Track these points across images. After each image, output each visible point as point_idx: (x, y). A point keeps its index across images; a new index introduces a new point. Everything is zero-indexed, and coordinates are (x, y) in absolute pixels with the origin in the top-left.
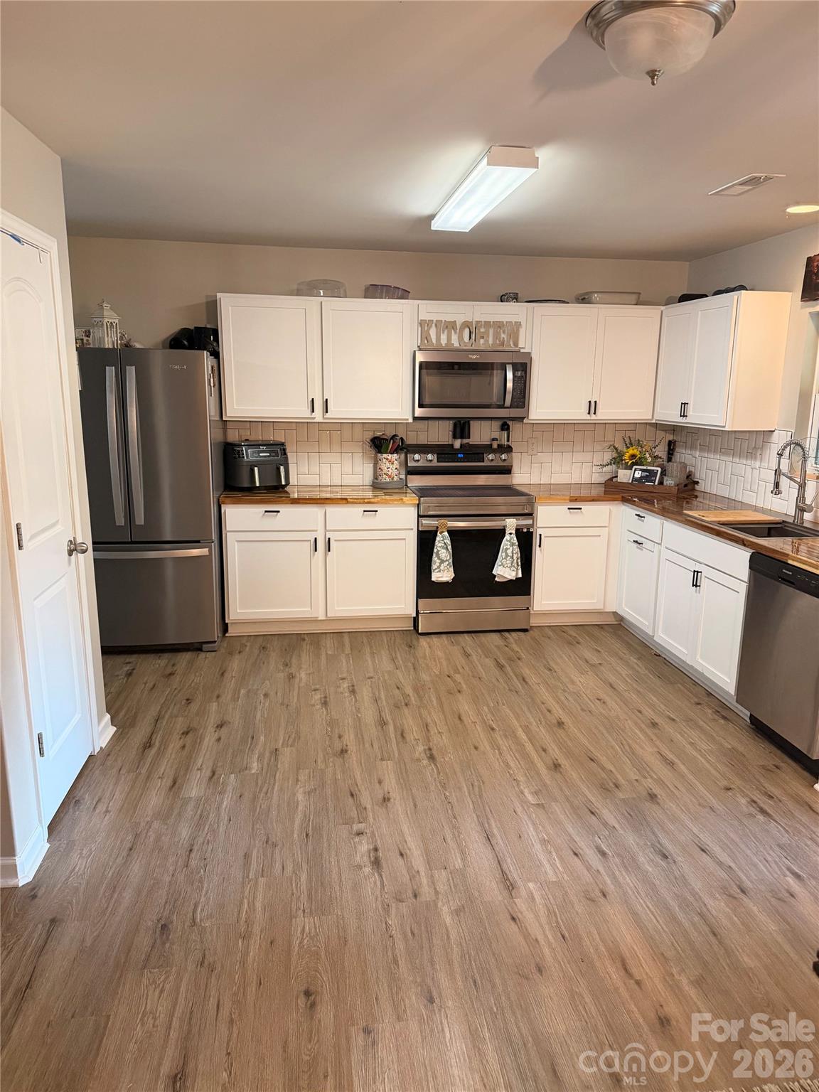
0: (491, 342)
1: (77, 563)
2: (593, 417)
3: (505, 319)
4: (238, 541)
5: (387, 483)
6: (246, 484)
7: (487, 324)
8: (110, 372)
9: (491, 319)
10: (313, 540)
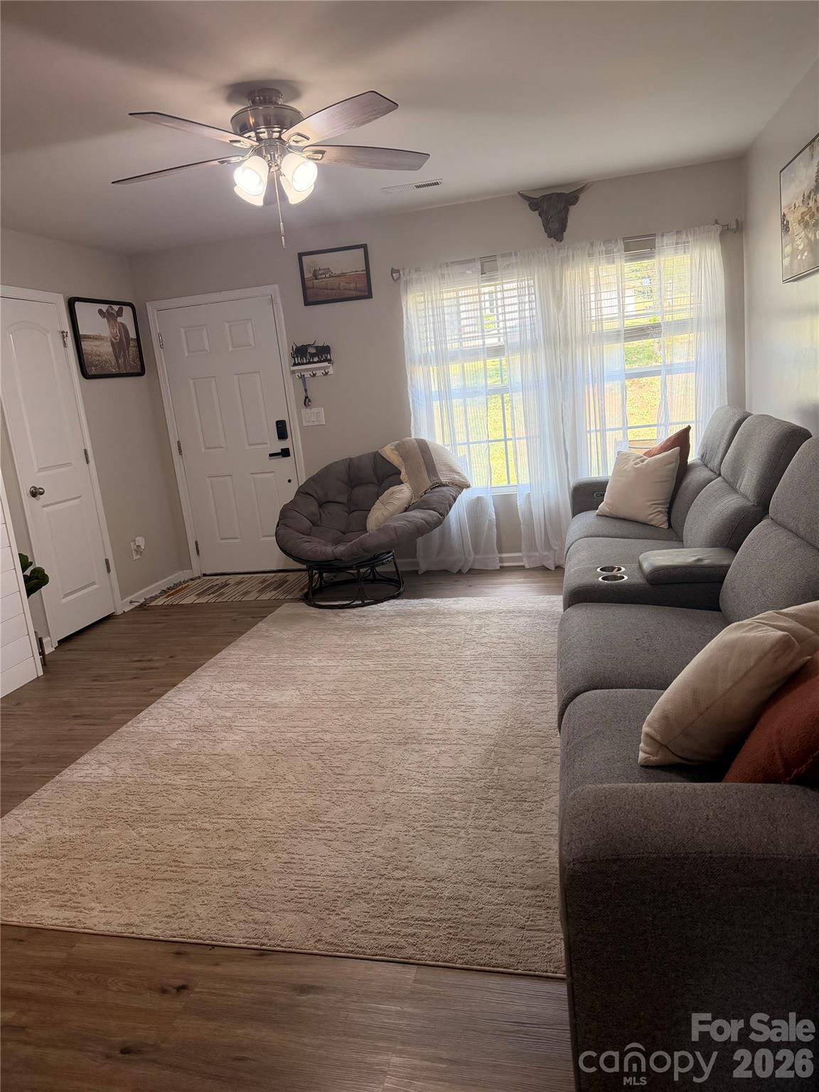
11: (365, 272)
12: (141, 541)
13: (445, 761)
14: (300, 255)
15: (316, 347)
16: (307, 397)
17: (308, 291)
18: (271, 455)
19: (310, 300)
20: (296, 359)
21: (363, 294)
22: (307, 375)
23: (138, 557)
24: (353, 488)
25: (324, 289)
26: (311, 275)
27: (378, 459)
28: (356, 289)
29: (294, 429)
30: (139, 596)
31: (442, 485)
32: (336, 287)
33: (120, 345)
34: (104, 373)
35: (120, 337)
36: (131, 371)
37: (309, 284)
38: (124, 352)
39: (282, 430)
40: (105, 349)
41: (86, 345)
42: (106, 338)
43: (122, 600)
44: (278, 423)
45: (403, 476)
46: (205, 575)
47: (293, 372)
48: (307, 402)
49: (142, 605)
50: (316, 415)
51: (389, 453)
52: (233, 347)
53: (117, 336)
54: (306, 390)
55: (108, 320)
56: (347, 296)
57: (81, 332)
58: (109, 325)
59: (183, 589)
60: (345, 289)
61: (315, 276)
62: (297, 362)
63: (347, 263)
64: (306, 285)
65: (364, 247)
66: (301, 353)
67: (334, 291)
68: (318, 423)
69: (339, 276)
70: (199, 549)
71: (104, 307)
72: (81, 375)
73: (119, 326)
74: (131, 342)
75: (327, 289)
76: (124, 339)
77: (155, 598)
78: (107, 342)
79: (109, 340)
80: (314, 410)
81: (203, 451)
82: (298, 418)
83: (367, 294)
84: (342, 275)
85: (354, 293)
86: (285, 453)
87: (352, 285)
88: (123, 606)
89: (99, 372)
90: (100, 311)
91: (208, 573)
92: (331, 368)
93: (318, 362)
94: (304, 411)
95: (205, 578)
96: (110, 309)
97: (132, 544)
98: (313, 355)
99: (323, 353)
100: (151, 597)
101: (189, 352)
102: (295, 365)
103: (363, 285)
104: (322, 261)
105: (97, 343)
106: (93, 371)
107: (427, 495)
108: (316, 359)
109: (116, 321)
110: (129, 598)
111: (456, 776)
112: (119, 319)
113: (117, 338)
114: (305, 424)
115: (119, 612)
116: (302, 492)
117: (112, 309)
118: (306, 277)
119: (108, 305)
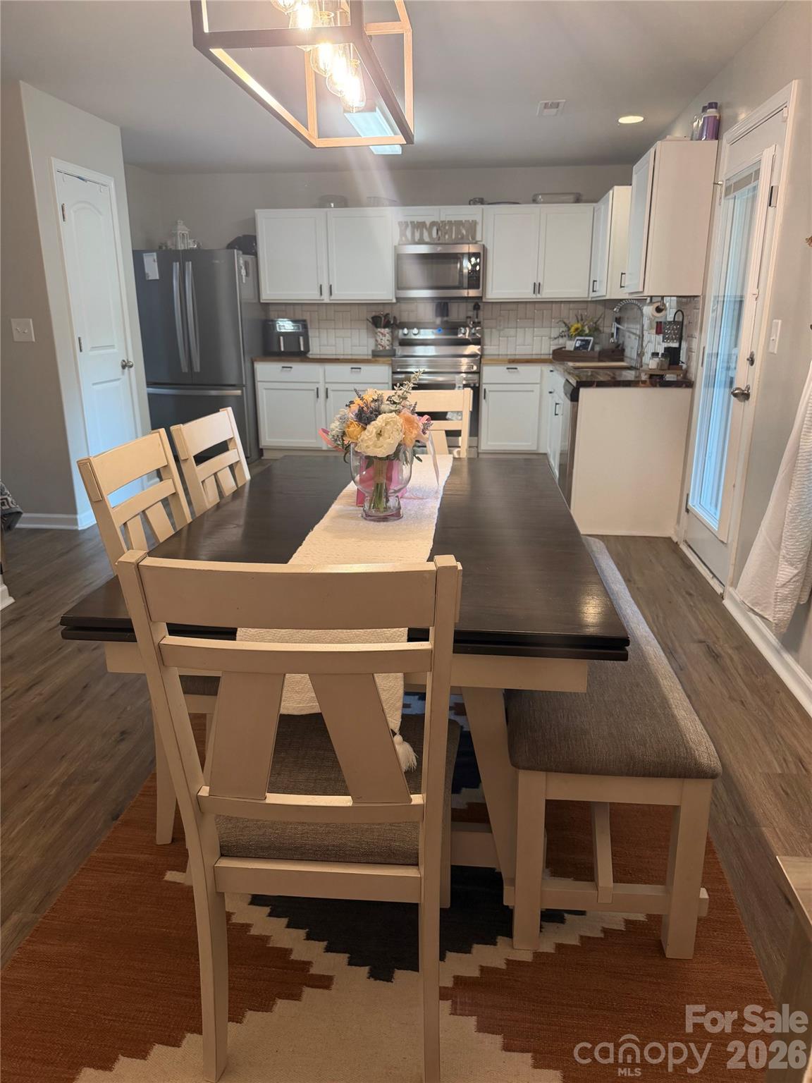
0: (454, 237)
1: (129, 373)
2: (539, 296)
3: (463, 218)
4: (266, 389)
5: (380, 351)
6: (276, 349)
7: (450, 222)
8: (176, 266)
9: (453, 219)
10: (316, 390)
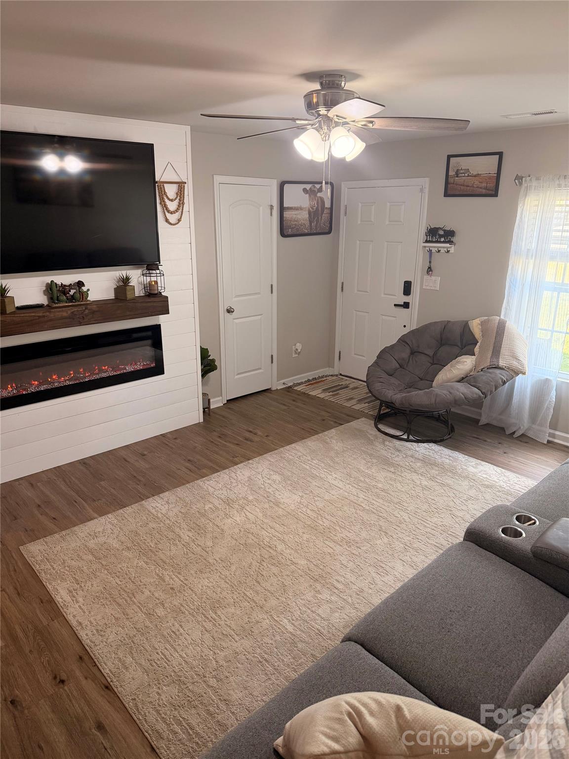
11: (496, 175)
12: (299, 346)
13: (324, 610)
14: (449, 157)
15: (445, 231)
16: (429, 268)
17: (449, 186)
18: (395, 305)
19: (449, 192)
20: (428, 237)
21: (491, 192)
22: (434, 250)
23: (297, 355)
24: (442, 345)
25: (461, 185)
26: (454, 173)
27: (465, 327)
28: (486, 188)
29: (416, 289)
30: (289, 381)
31: (498, 367)
32: (470, 185)
33: (314, 214)
34: (298, 233)
35: (317, 207)
36: (320, 231)
37: (451, 180)
38: (318, 218)
39: (407, 288)
40: (304, 216)
41: (287, 214)
42: (305, 208)
43: (278, 381)
44: (406, 282)
45: (477, 349)
46: (341, 375)
47: (425, 247)
48: (430, 269)
49: (290, 387)
50: (434, 282)
51: (475, 326)
52: (390, 221)
53: (315, 206)
54: (430, 262)
55: (310, 196)
56: (477, 193)
57: (285, 205)
58: (310, 200)
59: (322, 381)
60: (477, 187)
61: (457, 174)
62: (428, 240)
63: (485, 166)
64: (449, 181)
65: (500, 154)
66: (433, 234)
67: (468, 188)
68: (434, 289)
69: (475, 176)
70: (341, 357)
71: (308, 187)
72: (280, 234)
73: (318, 200)
74: (325, 210)
75: (464, 186)
76: (320, 209)
77: (299, 384)
78: (305, 211)
79: (307, 209)
80: (433, 278)
81: (356, 291)
82: (421, 281)
83: (494, 193)
84: (478, 175)
85: (484, 191)
86: (406, 305)
87: (484, 185)
88: (278, 386)
89: (295, 232)
90: (305, 190)
91: (342, 374)
92: (453, 247)
93: (443, 242)
94: (426, 277)
95: (340, 377)
96: (313, 188)
97: (293, 347)
98: (441, 236)
99: (448, 236)
100: (297, 383)
101: (361, 221)
102: (427, 241)
103: (492, 185)
104: (464, 163)
105: (296, 212)
106: (290, 232)
107: (482, 373)
108: (442, 239)
109: (316, 195)
110: (282, 381)
111: (318, 627)
112: (319, 195)
113: (315, 208)
114: (424, 287)
115: (274, 389)
116: (403, 340)
117: (315, 187)
118: (450, 174)
119: (311, 185)
